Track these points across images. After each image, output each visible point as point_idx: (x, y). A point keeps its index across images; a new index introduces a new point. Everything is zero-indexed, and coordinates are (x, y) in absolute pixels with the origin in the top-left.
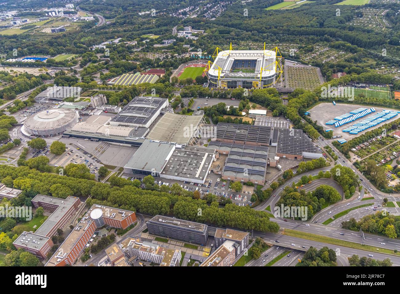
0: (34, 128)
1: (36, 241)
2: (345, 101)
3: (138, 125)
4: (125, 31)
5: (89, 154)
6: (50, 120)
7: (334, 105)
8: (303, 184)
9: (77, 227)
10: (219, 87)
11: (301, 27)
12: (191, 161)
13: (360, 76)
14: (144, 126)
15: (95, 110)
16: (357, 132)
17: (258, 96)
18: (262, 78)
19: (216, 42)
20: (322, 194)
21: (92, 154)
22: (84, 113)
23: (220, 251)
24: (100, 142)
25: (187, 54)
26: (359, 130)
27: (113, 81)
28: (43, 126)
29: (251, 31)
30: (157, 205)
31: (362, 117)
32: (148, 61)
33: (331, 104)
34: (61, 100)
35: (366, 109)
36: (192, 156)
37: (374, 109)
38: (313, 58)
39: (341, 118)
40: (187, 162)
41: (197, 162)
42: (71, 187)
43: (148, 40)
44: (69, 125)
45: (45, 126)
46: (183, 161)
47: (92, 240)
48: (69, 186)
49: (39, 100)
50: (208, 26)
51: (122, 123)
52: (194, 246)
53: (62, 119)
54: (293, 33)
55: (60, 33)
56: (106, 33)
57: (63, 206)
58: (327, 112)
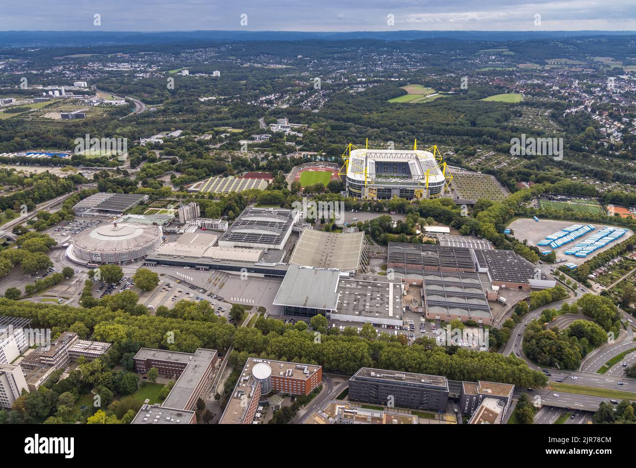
0: (95, 250)
1: (171, 418)
2: (549, 216)
3: (267, 246)
4: (184, 121)
5: (201, 289)
6: (121, 238)
7: (537, 221)
8: (546, 322)
9: (236, 393)
10: (364, 197)
11: (447, 125)
12: (371, 295)
13: (556, 185)
14: (277, 247)
15: (186, 226)
16: (585, 254)
17: (431, 207)
18: (429, 184)
19: (333, 139)
20: (582, 333)
21: (205, 288)
22: (168, 229)
23: (481, 413)
24: (212, 272)
25: (296, 153)
26: (587, 252)
27: (197, 187)
28: (109, 248)
29: (378, 128)
30: (353, 354)
31: (581, 236)
32: (241, 160)
33: (531, 220)
34: (121, 212)
35: (582, 226)
36: (370, 287)
37: (592, 226)
38: (478, 163)
39: (556, 238)
40: (366, 295)
41: (382, 295)
42: (198, 334)
43: (228, 135)
44: (151, 247)
45: (115, 246)
46: (359, 295)
47: (258, 415)
48: (194, 333)
49: (81, 212)
50: (311, 120)
51: (240, 244)
52: (427, 414)
53: (141, 236)
54: (438, 132)
55: (77, 120)
56: (154, 122)
57: (195, 364)
58: (531, 230)
